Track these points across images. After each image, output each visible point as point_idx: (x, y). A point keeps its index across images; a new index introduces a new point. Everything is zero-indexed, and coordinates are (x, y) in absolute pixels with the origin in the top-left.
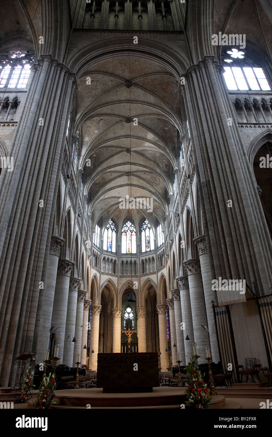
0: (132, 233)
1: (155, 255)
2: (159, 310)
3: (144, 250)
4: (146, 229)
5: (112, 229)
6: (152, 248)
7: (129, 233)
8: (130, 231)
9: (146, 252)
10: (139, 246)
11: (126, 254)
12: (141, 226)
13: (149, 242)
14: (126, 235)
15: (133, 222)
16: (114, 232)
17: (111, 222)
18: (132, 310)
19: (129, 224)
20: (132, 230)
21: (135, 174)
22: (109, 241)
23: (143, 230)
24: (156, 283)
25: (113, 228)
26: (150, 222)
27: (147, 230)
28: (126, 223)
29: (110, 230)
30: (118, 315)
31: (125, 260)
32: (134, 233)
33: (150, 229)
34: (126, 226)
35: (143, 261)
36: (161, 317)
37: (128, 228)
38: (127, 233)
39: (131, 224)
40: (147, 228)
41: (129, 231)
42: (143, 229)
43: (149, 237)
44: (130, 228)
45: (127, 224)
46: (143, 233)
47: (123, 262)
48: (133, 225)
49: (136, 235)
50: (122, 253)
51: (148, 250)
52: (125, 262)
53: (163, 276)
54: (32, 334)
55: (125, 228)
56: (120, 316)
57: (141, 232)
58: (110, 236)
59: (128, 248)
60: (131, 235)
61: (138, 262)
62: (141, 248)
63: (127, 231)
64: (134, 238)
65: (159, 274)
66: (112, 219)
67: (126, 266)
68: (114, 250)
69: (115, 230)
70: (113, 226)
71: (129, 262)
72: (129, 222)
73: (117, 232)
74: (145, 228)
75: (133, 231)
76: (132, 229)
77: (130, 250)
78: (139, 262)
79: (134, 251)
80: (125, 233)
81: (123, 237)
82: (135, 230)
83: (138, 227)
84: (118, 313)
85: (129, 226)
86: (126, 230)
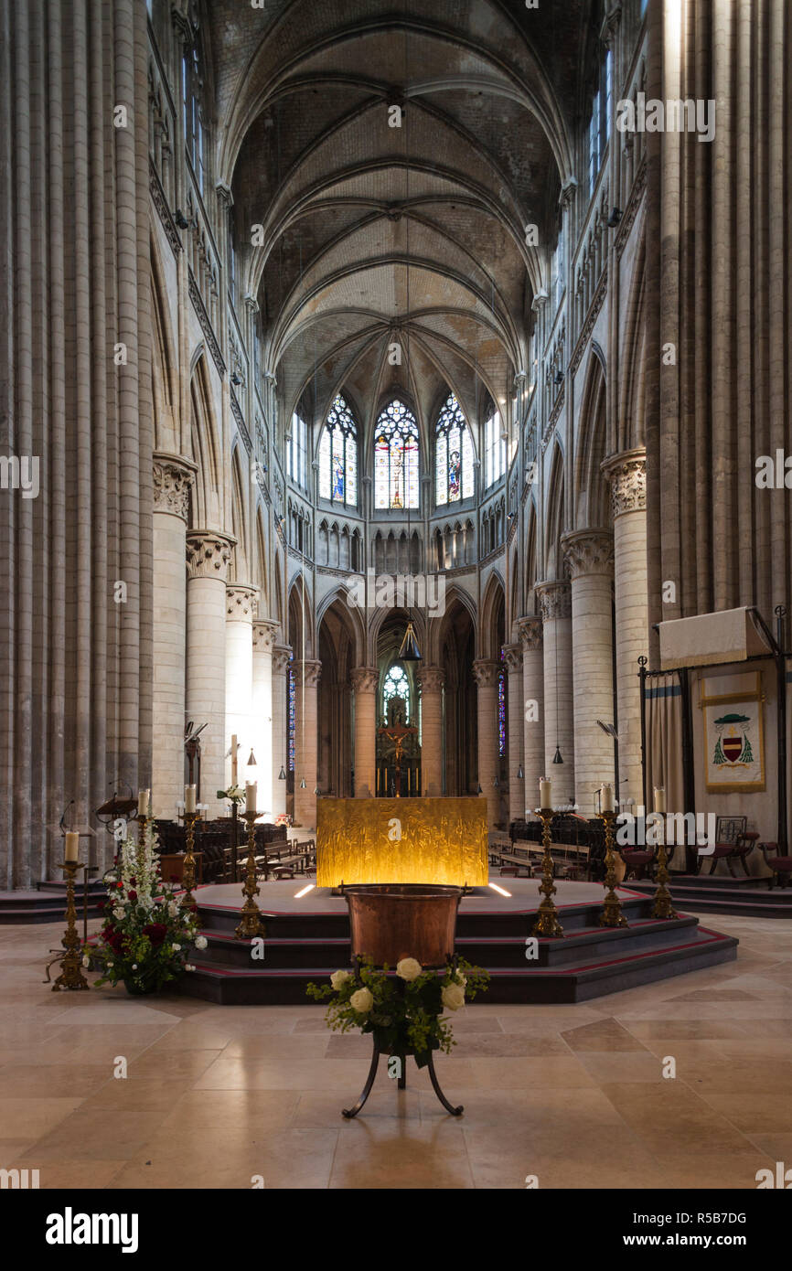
0: (406, 441)
1: (474, 514)
2: (479, 675)
3: (441, 500)
4: (450, 427)
5: (343, 429)
6: (468, 491)
7: (396, 441)
8: (402, 434)
9: (449, 504)
10: (428, 485)
11: (388, 511)
12: (435, 416)
13: (459, 472)
14: (388, 448)
15: (410, 405)
16: (351, 441)
17: (339, 403)
18: (405, 673)
19: (396, 409)
20: (406, 430)
21: (419, 208)
22: (336, 467)
23: (442, 433)
24: (475, 599)
25: (346, 426)
26: (463, 406)
27: (455, 430)
28: (386, 407)
29: (337, 432)
30: (367, 687)
31: (385, 529)
32: (413, 443)
33: (462, 429)
34: (390, 418)
35: (439, 532)
36: (484, 694)
37: (393, 425)
38: (392, 442)
39: (403, 410)
40: (455, 425)
41: (397, 435)
42: (443, 429)
43: (459, 455)
44: (401, 424)
45: (390, 410)
46: (441, 442)
47: (379, 535)
48: (409, 415)
49: (419, 449)
50: (378, 506)
51: (455, 498)
52: (385, 536)
53: (495, 578)
54: (133, 747)
55: (385, 423)
56: (371, 689)
57: (434, 437)
58: (338, 450)
59: (393, 493)
60: (404, 448)
61: (422, 535)
62: (434, 491)
63: (392, 435)
64: (413, 456)
65: (486, 571)
66: (341, 393)
67: (389, 547)
68: (352, 501)
69: (354, 430)
70: (348, 419)
71: (397, 536)
72: (396, 404)
73: (359, 438)
74: (447, 424)
75: (410, 434)
76: (405, 426)
77: (401, 497)
78: (426, 535)
79: (412, 500)
80: (386, 440)
81: (380, 454)
82: (415, 432)
83: (425, 421)
84: (367, 682)
85: (397, 418)
86: (388, 431)
